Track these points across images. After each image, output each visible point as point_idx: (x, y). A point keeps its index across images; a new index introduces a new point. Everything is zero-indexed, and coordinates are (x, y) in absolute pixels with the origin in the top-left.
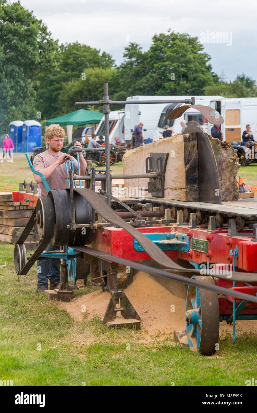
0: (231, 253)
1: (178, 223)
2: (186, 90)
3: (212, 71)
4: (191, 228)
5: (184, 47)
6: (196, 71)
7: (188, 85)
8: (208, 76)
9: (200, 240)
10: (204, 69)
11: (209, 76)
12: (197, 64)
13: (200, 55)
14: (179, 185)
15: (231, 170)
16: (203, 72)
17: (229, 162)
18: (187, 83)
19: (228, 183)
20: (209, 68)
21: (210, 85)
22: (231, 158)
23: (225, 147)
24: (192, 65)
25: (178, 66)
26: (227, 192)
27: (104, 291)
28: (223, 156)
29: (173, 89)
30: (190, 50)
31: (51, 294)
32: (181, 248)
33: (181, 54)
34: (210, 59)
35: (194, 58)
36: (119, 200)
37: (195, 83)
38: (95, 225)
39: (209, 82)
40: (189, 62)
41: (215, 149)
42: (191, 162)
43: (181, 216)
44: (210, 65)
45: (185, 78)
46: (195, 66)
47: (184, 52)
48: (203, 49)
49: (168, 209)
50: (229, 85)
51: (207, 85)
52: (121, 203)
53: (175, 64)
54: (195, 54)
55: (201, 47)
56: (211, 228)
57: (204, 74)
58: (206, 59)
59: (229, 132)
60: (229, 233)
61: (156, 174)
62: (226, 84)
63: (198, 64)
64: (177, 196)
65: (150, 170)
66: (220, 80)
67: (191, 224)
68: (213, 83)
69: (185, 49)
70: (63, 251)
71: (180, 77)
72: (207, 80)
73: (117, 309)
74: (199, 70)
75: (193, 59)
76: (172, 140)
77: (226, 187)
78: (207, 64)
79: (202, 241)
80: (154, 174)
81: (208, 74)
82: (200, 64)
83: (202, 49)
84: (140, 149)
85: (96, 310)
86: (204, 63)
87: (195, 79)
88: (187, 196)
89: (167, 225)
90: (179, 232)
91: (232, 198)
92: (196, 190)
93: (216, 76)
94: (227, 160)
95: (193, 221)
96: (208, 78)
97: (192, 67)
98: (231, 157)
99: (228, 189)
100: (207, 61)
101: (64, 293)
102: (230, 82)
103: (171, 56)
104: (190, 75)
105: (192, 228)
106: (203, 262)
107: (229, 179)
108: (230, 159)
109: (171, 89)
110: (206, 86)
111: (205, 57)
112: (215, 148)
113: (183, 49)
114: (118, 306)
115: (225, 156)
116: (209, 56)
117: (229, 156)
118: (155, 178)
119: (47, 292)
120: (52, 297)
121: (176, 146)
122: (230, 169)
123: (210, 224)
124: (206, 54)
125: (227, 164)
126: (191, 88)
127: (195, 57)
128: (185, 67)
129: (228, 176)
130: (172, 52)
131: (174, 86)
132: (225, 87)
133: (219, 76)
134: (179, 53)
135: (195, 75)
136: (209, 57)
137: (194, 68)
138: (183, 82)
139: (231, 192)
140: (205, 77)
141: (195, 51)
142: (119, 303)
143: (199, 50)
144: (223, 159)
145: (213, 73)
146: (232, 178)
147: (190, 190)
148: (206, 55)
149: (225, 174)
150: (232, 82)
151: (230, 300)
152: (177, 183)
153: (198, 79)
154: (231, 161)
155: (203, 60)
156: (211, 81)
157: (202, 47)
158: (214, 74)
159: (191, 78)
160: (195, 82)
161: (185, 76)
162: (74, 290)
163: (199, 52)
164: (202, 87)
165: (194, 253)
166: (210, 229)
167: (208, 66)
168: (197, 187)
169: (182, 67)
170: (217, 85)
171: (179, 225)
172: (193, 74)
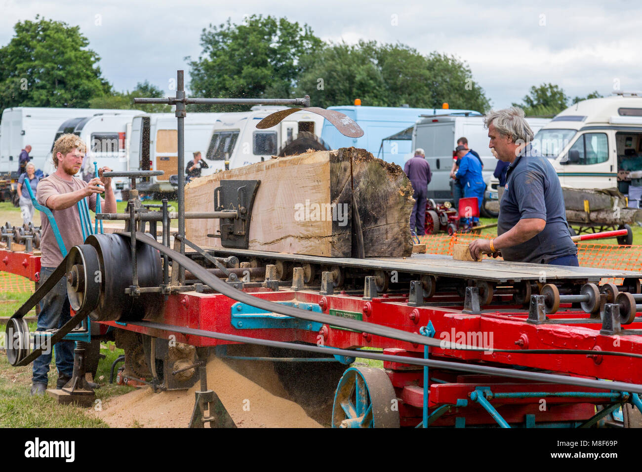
0: (422, 331)
1: (294, 287)
2: (63, 102)
3: (101, 77)
4: (325, 294)
5: (61, 41)
6: (78, 76)
7: (67, 96)
8: (95, 83)
9: (345, 313)
10: (89, 73)
11: (97, 82)
12: (79, 66)
13: (84, 52)
14: (316, 231)
15: (402, 208)
16: (88, 77)
17: (399, 195)
18: (65, 92)
19: (396, 229)
20: (97, 73)
21: (98, 96)
22: (402, 190)
23: (393, 172)
24: (73, 68)
25: (53, 68)
26: (395, 244)
27: (156, 390)
28: (389, 186)
29: (44, 102)
30: (69, 45)
31: (60, 396)
32: (307, 325)
33: (55, 51)
34: (98, 59)
35: (76, 57)
36: (203, 251)
37: (77, 93)
38: (168, 288)
39: (97, 93)
40: (69, 62)
41: (378, 175)
42: (340, 194)
43: (300, 276)
44: (98, 69)
45: (63, 85)
46: (77, 69)
47: (61, 48)
48: (88, 44)
49: (272, 265)
50: (126, 96)
51: (93, 96)
52: (206, 254)
53: (47, 65)
54: (77, 52)
55: (84, 42)
56: (369, 294)
57: (90, 81)
58: (92, 59)
59: (162, 161)
60: (411, 301)
61: (236, 213)
62: (122, 96)
63: (82, 67)
64: (311, 248)
65: (220, 207)
66: (112, 90)
67: (325, 287)
68: (102, 93)
69: (63, 43)
70: (82, 329)
71: (54, 83)
72: (94, 90)
73: (205, 418)
74: (82, 74)
75: (73, 59)
76: (302, 159)
77: (393, 236)
78: (95, 66)
79: (352, 314)
80: (233, 212)
81: (95, 80)
82: (84, 66)
83: (86, 44)
84: (225, 175)
85: (153, 421)
86: (91, 65)
87: (76, 87)
88: (334, 249)
89: (274, 290)
90: (298, 300)
91: (401, 253)
92: (348, 239)
93: (107, 83)
94: (396, 193)
95: (328, 284)
96: (96, 86)
97: (72, 71)
98: (403, 187)
99: (397, 239)
100: (94, 62)
101: (81, 394)
102: (128, 93)
103: (42, 53)
104: (70, 81)
105: (327, 294)
106: (351, 345)
107: (398, 222)
108: (400, 192)
109: (42, 101)
110: (93, 98)
111: (91, 56)
112: (378, 173)
113: (60, 44)
114: (207, 413)
115: (392, 186)
116: (97, 54)
117: (398, 186)
118: (232, 219)
119: (52, 393)
120: (64, 400)
121: (312, 169)
122: (400, 207)
123: (367, 289)
124: (92, 52)
125: (396, 200)
126: (71, 100)
127: (77, 55)
128: (62, 69)
129: (396, 218)
130: (43, 47)
131: (47, 96)
132: (121, 100)
133: (110, 84)
134: (53, 49)
135: (76, 82)
136: (97, 57)
137: (76, 72)
138: (59, 92)
139: (400, 244)
140: (91, 85)
141: (77, 46)
142: (207, 409)
143: (81, 46)
144: (389, 191)
145: (102, 79)
146: (403, 220)
147: (339, 239)
148: (92, 54)
149: (392, 214)
150: (130, 93)
151: (413, 404)
152: (311, 229)
153: (81, 88)
154: (402, 195)
155: (87, 60)
156: (100, 90)
157: (87, 42)
158: (103, 82)
159: (71, 85)
160: (76, 91)
161: (62, 82)
162: (94, 390)
163: (82, 49)
164: (87, 99)
165: (331, 332)
166: (367, 296)
167: (96, 70)
168: (349, 235)
169: (57, 70)
170: (108, 97)
171: (297, 289)
172: (73, 79)
